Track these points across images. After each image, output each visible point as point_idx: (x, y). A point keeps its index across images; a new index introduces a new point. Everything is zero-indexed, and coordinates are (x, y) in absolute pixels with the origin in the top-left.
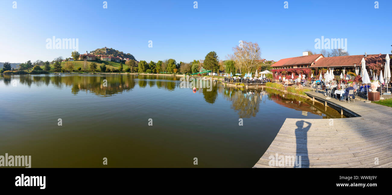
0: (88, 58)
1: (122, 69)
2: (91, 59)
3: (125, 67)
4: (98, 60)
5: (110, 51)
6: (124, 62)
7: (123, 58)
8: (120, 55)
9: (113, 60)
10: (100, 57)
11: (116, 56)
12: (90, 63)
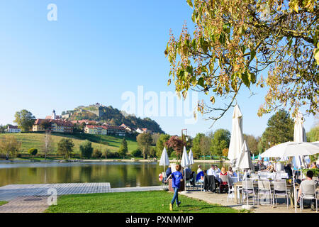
0: (56, 129)
1: (125, 150)
2: (62, 129)
3: (133, 148)
5: (109, 113)
6: (133, 137)
7: (133, 127)
9: (112, 133)
10: (85, 125)
11: (118, 124)
12: (60, 138)
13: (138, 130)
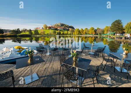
1: (68, 33)
2: (53, 29)
3: (69, 32)
4: (56, 29)
5: (62, 25)
6: (68, 30)
8: (67, 27)
9: (64, 29)
10: (58, 28)
11: (65, 27)
12: (53, 30)
13: (69, 29)
